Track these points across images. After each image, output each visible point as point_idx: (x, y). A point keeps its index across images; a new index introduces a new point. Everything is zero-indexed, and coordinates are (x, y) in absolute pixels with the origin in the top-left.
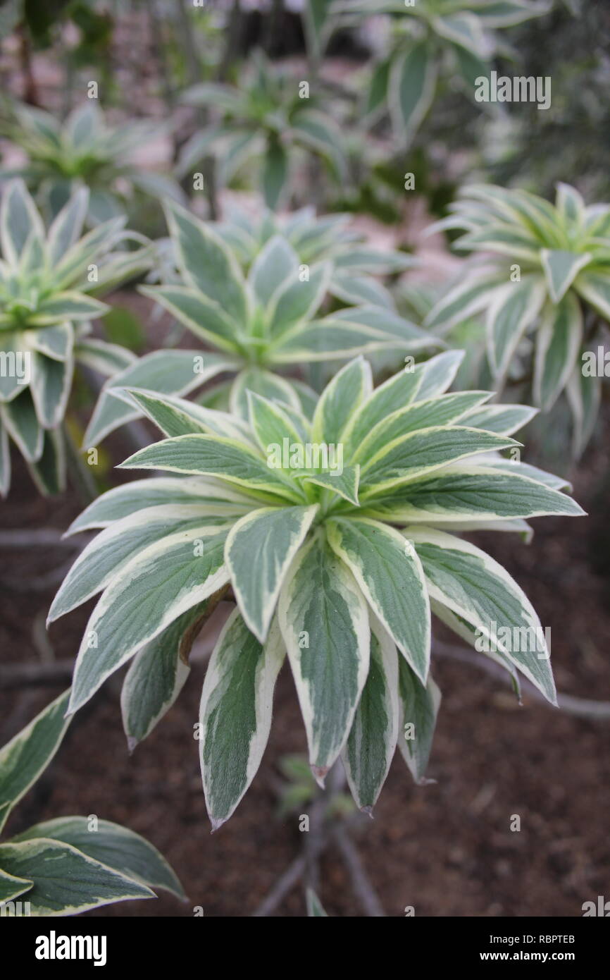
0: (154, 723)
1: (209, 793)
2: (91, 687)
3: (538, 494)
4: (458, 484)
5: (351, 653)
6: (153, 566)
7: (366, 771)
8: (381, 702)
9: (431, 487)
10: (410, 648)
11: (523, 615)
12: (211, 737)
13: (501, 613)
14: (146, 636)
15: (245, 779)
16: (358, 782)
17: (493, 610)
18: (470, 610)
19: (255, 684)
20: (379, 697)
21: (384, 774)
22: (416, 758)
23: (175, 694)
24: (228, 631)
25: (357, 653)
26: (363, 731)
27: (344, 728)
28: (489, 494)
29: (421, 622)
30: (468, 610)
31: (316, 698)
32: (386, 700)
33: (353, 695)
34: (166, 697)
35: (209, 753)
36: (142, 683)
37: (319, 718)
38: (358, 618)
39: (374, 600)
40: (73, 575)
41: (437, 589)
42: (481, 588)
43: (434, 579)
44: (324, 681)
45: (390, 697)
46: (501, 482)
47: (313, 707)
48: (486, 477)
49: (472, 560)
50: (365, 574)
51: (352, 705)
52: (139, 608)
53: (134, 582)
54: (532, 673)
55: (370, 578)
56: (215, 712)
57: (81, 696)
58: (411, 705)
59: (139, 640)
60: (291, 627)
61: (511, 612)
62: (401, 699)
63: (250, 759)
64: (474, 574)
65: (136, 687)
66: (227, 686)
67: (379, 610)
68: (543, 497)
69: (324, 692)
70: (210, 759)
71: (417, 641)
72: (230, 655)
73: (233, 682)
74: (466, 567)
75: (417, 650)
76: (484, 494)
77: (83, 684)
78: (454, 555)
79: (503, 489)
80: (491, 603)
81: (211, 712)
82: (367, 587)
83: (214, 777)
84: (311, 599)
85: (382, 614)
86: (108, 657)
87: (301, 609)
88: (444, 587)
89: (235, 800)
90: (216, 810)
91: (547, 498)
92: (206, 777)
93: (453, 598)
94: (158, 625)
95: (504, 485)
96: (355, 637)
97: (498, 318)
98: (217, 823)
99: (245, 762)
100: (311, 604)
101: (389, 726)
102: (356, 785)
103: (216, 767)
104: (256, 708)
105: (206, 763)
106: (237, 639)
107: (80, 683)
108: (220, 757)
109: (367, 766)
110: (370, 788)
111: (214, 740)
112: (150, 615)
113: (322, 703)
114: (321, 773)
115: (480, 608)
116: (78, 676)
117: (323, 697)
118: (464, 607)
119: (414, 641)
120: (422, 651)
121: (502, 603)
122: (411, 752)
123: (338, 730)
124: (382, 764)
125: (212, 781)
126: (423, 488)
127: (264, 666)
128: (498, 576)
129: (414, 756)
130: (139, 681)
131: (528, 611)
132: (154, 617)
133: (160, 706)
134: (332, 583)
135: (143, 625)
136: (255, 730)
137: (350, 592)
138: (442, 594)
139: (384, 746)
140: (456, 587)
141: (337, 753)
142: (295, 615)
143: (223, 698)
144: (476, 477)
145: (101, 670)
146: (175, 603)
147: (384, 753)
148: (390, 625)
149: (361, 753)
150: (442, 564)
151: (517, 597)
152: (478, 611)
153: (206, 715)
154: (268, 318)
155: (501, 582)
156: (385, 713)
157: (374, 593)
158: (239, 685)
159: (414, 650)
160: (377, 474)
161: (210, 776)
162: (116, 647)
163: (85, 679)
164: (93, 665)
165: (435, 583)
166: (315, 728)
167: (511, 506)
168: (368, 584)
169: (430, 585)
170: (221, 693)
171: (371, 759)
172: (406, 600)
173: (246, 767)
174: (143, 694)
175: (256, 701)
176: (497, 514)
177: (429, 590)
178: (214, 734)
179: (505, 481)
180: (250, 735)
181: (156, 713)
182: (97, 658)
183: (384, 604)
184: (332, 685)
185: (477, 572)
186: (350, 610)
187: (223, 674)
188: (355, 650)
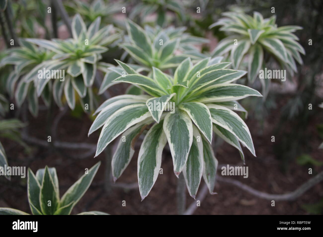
0: (122, 171)
1: (141, 187)
2: (103, 147)
3: (247, 90)
4: (221, 89)
5: (187, 135)
6: (123, 113)
7: (193, 182)
8: (197, 158)
9: (212, 91)
10: (206, 133)
11: (243, 127)
12: (141, 169)
13: (236, 126)
14: (121, 131)
15: (152, 182)
16: (190, 186)
17: (233, 125)
18: (226, 125)
19: (156, 152)
20: (197, 156)
21: (199, 183)
22: (210, 183)
23: (129, 160)
24: (147, 137)
25: (189, 136)
26: (192, 168)
27: (185, 159)
28: (231, 91)
29: (209, 125)
30: (225, 125)
31: (176, 149)
32: (199, 158)
33: (188, 149)
34: (126, 161)
35: (141, 174)
36: (119, 157)
37: (177, 155)
38: (189, 125)
39: (194, 120)
40: (97, 119)
41: (215, 120)
42: (229, 119)
43: (214, 117)
44: (178, 143)
45: (200, 157)
46: (234, 87)
47: (175, 152)
48: (230, 86)
49: (226, 112)
50: (191, 113)
51: (188, 152)
52: (119, 124)
53: (117, 117)
54: (247, 144)
55: (192, 114)
56: (142, 161)
57: (100, 151)
58: (208, 164)
59: (119, 133)
60: (168, 130)
61: (239, 126)
62: (204, 162)
63: (154, 175)
64: (227, 115)
65: (117, 158)
66: (147, 153)
67: (196, 122)
68: (248, 91)
69: (178, 147)
70: (141, 176)
71: (208, 130)
72: (148, 145)
73: (149, 152)
74: (224, 114)
75: (208, 133)
76: (229, 91)
77: (100, 147)
78: (220, 111)
79: (236, 89)
80: (232, 123)
81: (141, 162)
82: (192, 116)
83: (142, 182)
84: (174, 122)
85: (197, 123)
86: (109, 138)
87: (170, 125)
88: (217, 120)
89: (149, 190)
90: (143, 193)
91: (250, 91)
92: (140, 182)
93: (220, 122)
94: (125, 128)
95: (236, 88)
96: (188, 131)
97: (235, 52)
98: (143, 197)
99: (153, 176)
100: (174, 123)
101: (200, 166)
102: (190, 187)
103: (143, 179)
104: (156, 159)
105: (140, 177)
106: (150, 140)
107: (99, 146)
108: (144, 175)
109: (193, 179)
110: (194, 188)
111: (142, 170)
112: (122, 126)
113: (178, 150)
114: (177, 174)
115: (229, 125)
116: (99, 145)
117: (178, 149)
118: (224, 125)
119: (207, 131)
120: (210, 134)
121: (236, 123)
122: (208, 181)
123: (183, 159)
124: (198, 179)
125: (142, 183)
126: (210, 92)
127: (159, 146)
128: (235, 116)
129: (209, 183)
130: (118, 157)
131: (245, 126)
132: (123, 126)
133: (124, 165)
134: (180, 117)
135: (120, 129)
136: (156, 166)
137: (186, 119)
138: (216, 121)
139: (199, 173)
140: (221, 119)
141: (183, 168)
142: (169, 127)
143: (146, 157)
144: (227, 87)
145: (106, 142)
146: (130, 122)
147: (198, 175)
148: (199, 126)
149: (191, 175)
150: (216, 114)
151: (241, 122)
152: (228, 125)
153: (140, 162)
154: (159, 55)
155: (236, 117)
156: (199, 162)
157: (194, 118)
158: (150, 153)
159: (207, 133)
160: (195, 87)
161: (141, 181)
162: (111, 135)
163: (101, 146)
164: (104, 141)
165: (214, 119)
166: (175, 158)
167: (238, 94)
168: (192, 115)
169: (213, 119)
170: (145, 156)
171: (195, 177)
172: (204, 120)
173: (153, 178)
174: (119, 161)
175: (156, 157)
176: (233, 96)
177: (212, 120)
178: (142, 168)
179: (236, 87)
180: (154, 167)
181: (123, 167)
182: (105, 139)
183: (197, 121)
184: (181, 145)
185: (228, 115)
186: (186, 124)
187: (145, 150)
188: (188, 135)
